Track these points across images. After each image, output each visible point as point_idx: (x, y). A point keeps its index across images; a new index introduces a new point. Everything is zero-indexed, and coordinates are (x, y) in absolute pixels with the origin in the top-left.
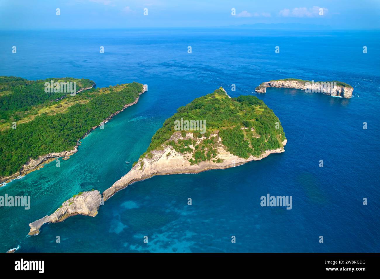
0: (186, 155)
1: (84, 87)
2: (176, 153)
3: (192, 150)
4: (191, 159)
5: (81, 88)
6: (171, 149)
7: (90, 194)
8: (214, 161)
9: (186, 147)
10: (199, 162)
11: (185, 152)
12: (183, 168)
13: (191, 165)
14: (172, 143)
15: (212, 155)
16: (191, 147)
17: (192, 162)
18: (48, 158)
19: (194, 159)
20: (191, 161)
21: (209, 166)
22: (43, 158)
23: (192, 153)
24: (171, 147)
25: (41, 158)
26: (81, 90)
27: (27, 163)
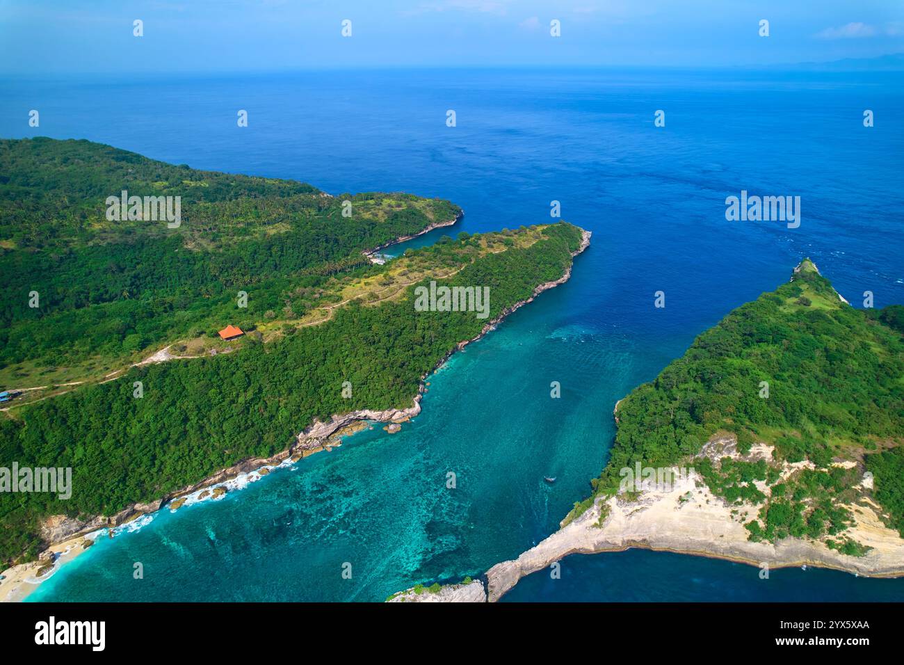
0: (740, 509)
1: (438, 222)
2: (711, 496)
3: (759, 497)
4: (754, 522)
5: (430, 222)
6: (698, 485)
7: (461, 593)
8: (830, 544)
9: (745, 484)
10: (781, 536)
11: (739, 499)
12: (722, 544)
13: (750, 539)
14: (703, 467)
15: (827, 524)
16: (761, 486)
17: (754, 532)
18: (352, 419)
19: (761, 524)
20: (752, 526)
21: (810, 554)
22: (342, 421)
23: (760, 506)
24: (698, 477)
25: (338, 419)
26: (430, 228)
27: (306, 431)
